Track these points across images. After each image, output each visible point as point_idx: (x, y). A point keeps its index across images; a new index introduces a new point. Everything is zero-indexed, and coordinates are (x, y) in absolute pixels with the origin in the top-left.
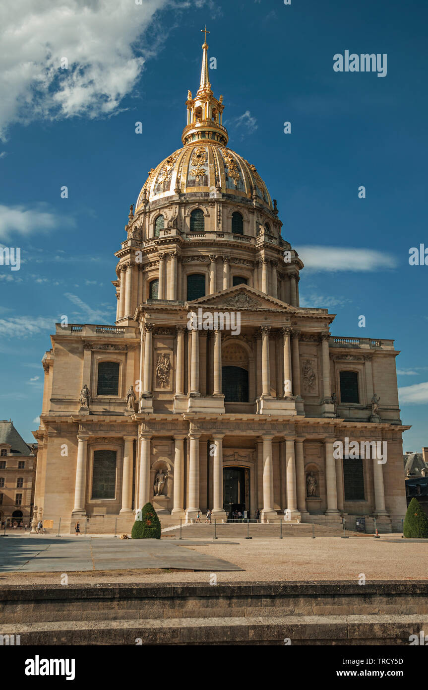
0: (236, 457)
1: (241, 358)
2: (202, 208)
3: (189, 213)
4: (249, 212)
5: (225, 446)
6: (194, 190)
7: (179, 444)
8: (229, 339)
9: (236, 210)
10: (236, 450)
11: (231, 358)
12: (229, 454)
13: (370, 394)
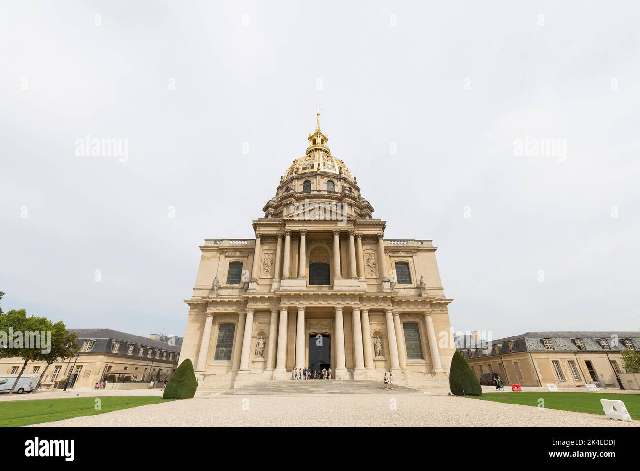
0: (320, 326)
1: (326, 257)
2: (309, 179)
3: (302, 183)
4: (337, 180)
5: (308, 317)
6: (306, 171)
7: (274, 315)
8: (315, 243)
9: (329, 179)
10: (320, 320)
11: (319, 257)
12: (314, 324)
13: (419, 278)
